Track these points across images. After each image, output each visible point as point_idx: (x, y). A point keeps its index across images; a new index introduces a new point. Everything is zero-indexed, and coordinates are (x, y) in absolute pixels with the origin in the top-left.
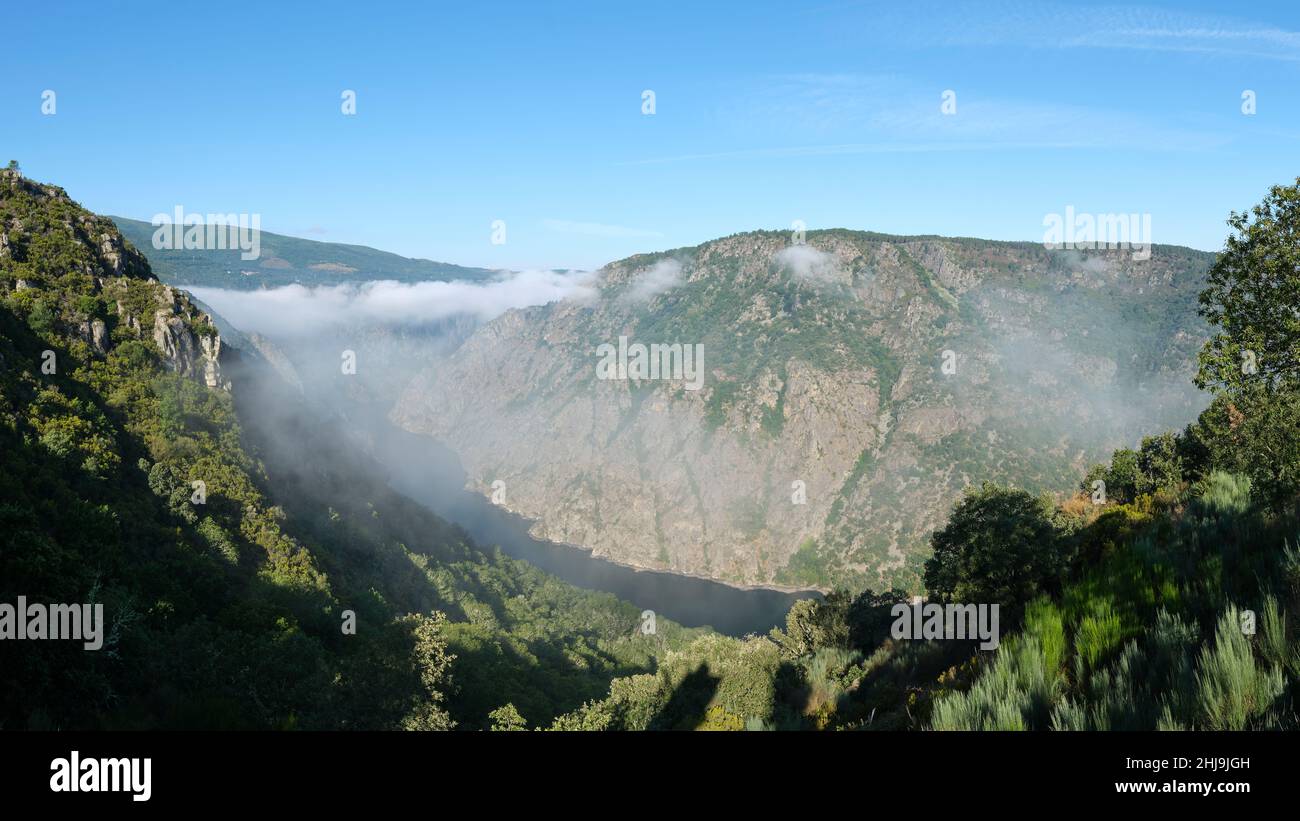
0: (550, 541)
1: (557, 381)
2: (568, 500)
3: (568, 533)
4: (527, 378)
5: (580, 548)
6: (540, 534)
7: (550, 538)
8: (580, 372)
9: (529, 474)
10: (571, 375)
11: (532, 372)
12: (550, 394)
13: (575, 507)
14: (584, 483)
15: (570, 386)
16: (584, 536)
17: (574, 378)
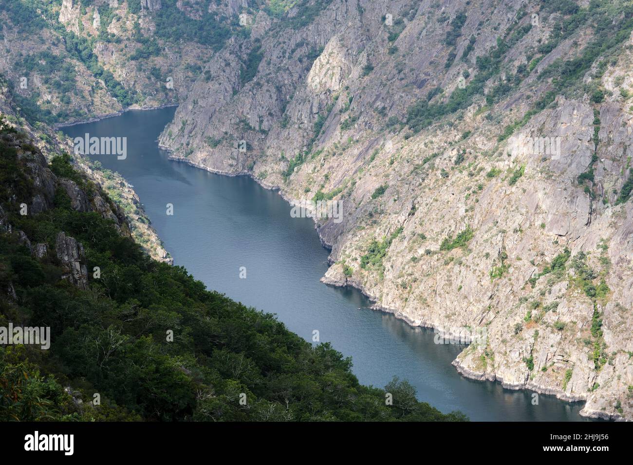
0: (497, 382)
1: (517, 63)
2: (537, 306)
3: (536, 368)
4: (452, 57)
5: (559, 396)
6: (478, 368)
7: (499, 375)
8: (568, 42)
9: (457, 252)
10: (546, 50)
11: (463, 44)
12: (503, 91)
13: (551, 318)
14: (572, 272)
15: (546, 73)
16: (569, 376)
17: (555, 56)
